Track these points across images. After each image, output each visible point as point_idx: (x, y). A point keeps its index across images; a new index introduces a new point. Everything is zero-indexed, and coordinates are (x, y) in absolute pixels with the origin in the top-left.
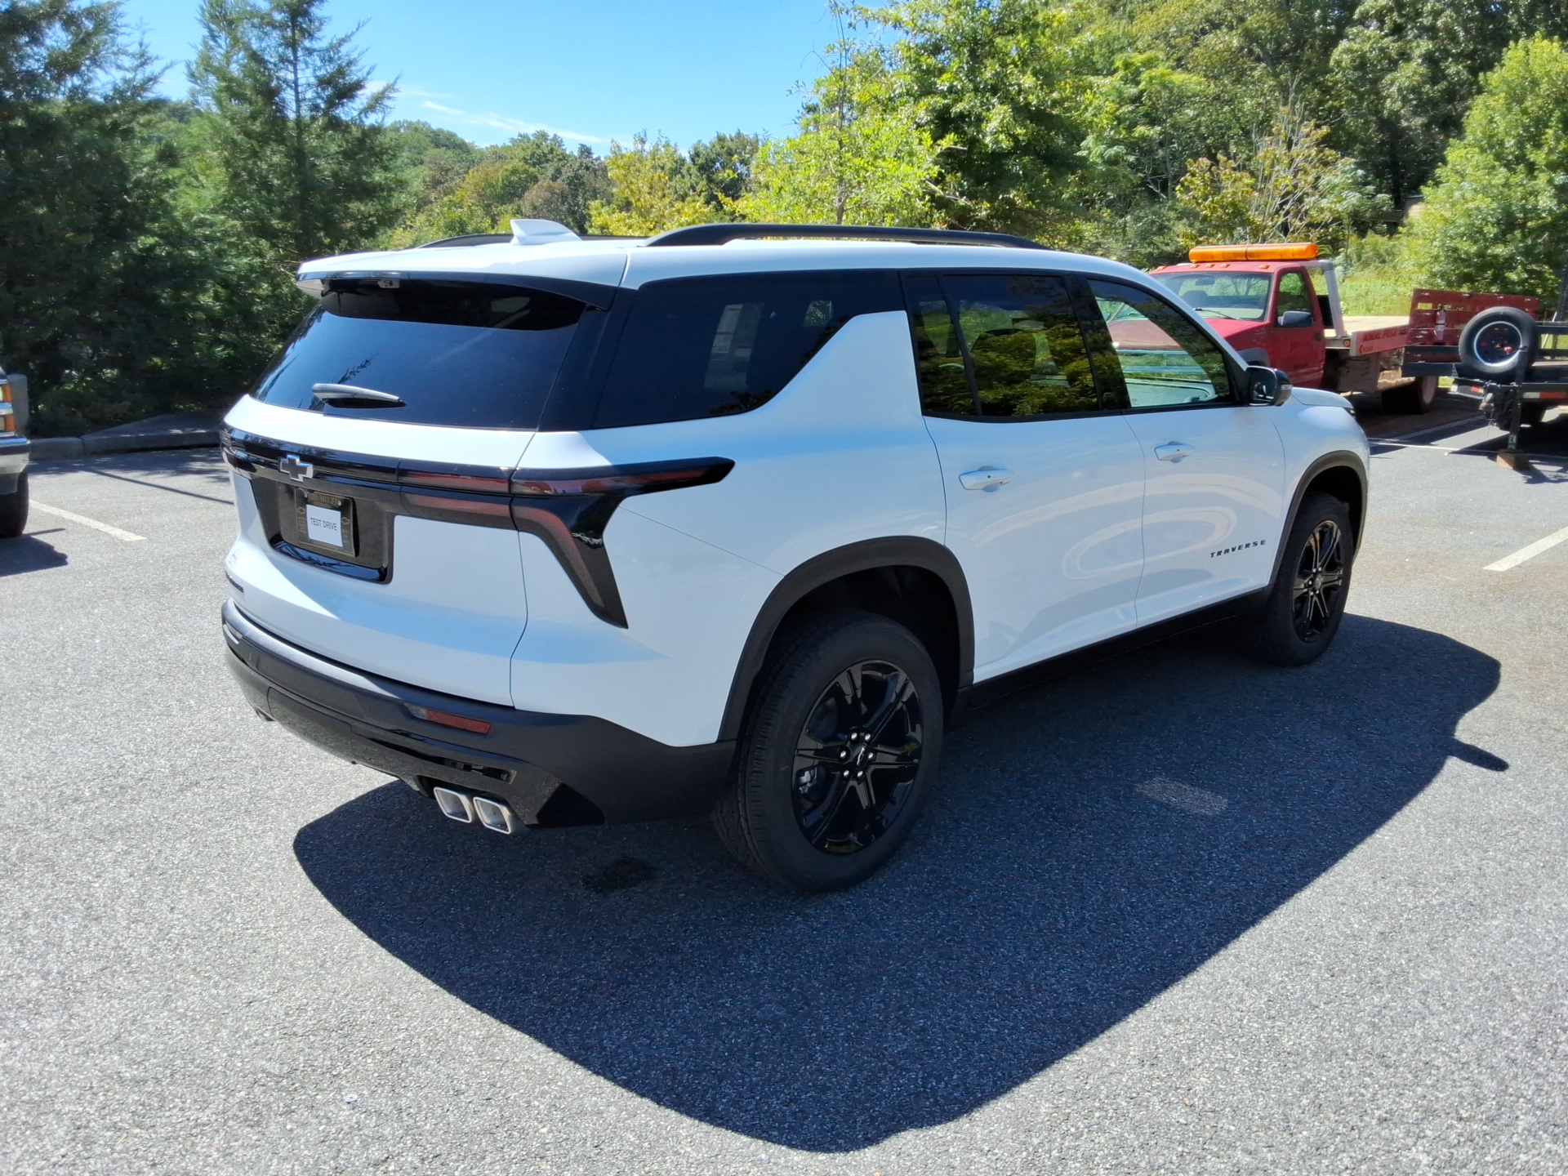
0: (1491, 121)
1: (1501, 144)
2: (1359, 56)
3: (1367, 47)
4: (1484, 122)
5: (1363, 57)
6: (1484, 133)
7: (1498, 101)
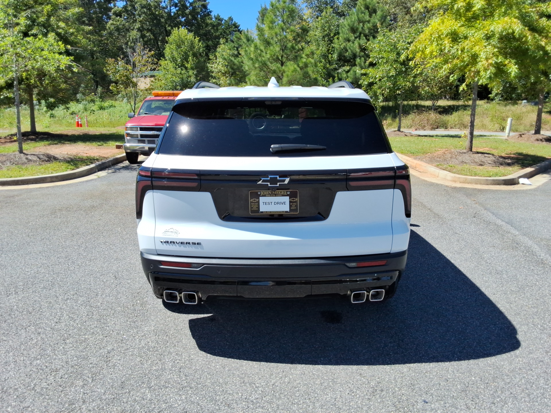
0: (172, 53)
1: (177, 61)
2: (117, 26)
3: (118, 23)
4: (171, 53)
5: (118, 26)
6: (171, 56)
7: (174, 46)
